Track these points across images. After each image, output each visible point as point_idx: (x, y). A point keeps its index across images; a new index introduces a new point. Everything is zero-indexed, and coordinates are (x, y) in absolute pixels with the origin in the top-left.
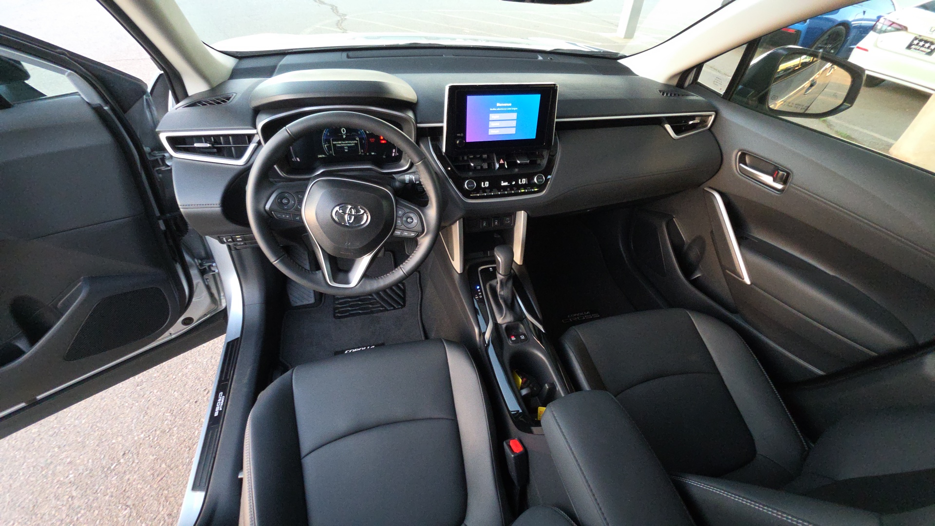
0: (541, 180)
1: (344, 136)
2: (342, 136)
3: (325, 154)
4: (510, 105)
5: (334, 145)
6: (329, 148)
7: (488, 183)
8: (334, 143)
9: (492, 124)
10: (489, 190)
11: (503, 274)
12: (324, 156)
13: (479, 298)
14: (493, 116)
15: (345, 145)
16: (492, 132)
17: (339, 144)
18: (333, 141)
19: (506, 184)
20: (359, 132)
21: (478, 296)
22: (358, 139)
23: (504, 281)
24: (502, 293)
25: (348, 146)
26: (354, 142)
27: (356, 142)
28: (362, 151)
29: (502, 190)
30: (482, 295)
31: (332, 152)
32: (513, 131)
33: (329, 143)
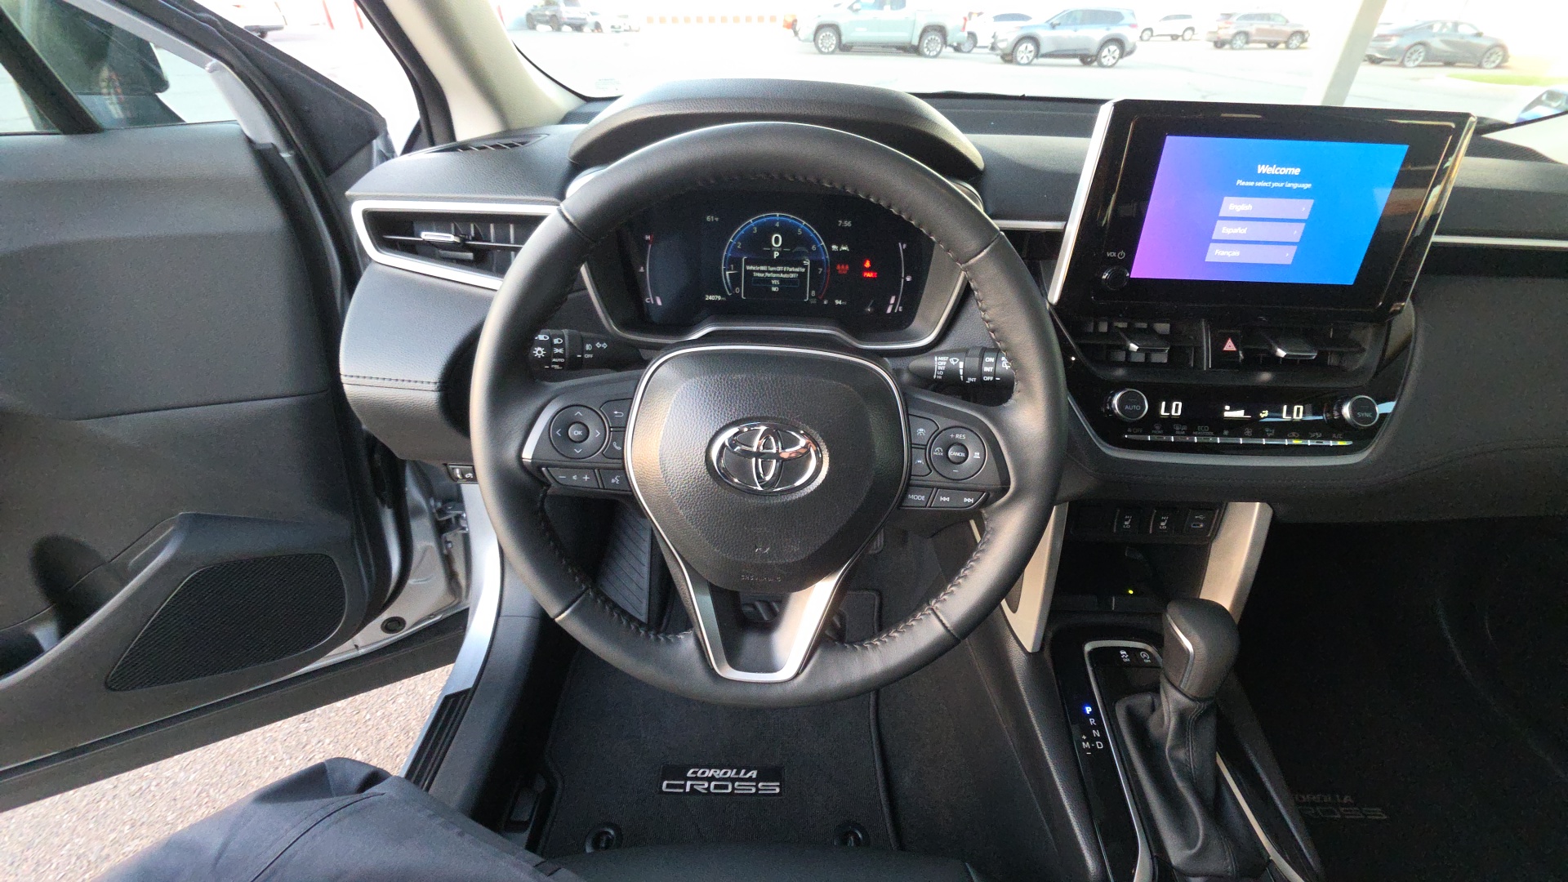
0: (1368, 415)
1: (776, 254)
2: (771, 252)
3: (723, 294)
4: (1296, 171)
5: (749, 273)
6: (735, 279)
7: (1180, 404)
8: (749, 268)
9: (1224, 230)
10: (1185, 428)
11: (1192, 692)
12: (719, 298)
13: (1093, 749)
14: (1233, 206)
15: (774, 275)
16: (1218, 254)
17: (760, 271)
18: (748, 263)
19: (1240, 414)
20: (814, 248)
21: (1092, 739)
22: (807, 263)
23: (1191, 717)
24: (1181, 754)
25: (782, 280)
26: (797, 270)
27: (803, 270)
28: (813, 293)
29: (1226, 433)
30: (1104, 738)
31: (741, 291)
32: (1286, 256)
33: (738, 267)
